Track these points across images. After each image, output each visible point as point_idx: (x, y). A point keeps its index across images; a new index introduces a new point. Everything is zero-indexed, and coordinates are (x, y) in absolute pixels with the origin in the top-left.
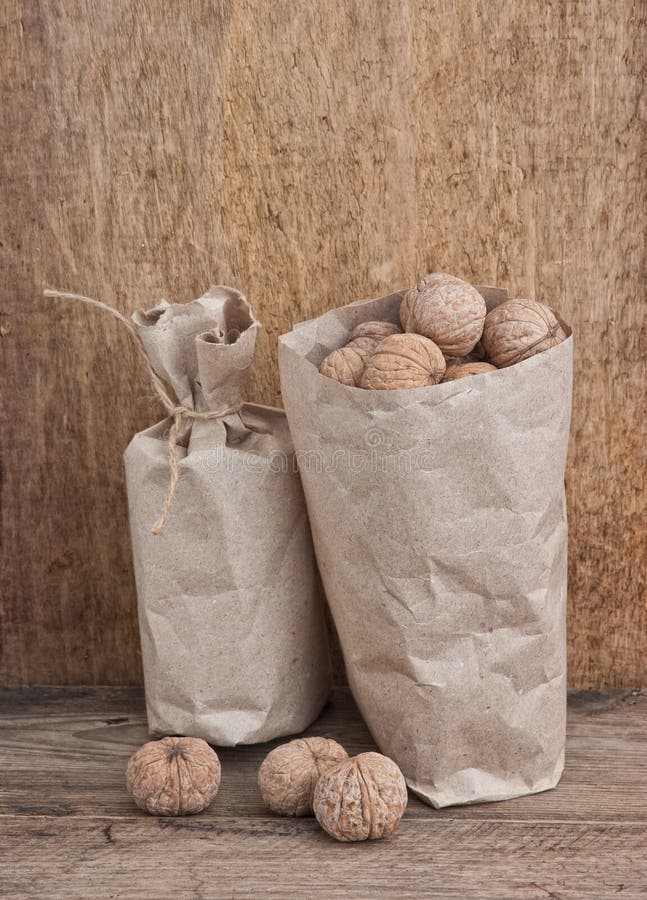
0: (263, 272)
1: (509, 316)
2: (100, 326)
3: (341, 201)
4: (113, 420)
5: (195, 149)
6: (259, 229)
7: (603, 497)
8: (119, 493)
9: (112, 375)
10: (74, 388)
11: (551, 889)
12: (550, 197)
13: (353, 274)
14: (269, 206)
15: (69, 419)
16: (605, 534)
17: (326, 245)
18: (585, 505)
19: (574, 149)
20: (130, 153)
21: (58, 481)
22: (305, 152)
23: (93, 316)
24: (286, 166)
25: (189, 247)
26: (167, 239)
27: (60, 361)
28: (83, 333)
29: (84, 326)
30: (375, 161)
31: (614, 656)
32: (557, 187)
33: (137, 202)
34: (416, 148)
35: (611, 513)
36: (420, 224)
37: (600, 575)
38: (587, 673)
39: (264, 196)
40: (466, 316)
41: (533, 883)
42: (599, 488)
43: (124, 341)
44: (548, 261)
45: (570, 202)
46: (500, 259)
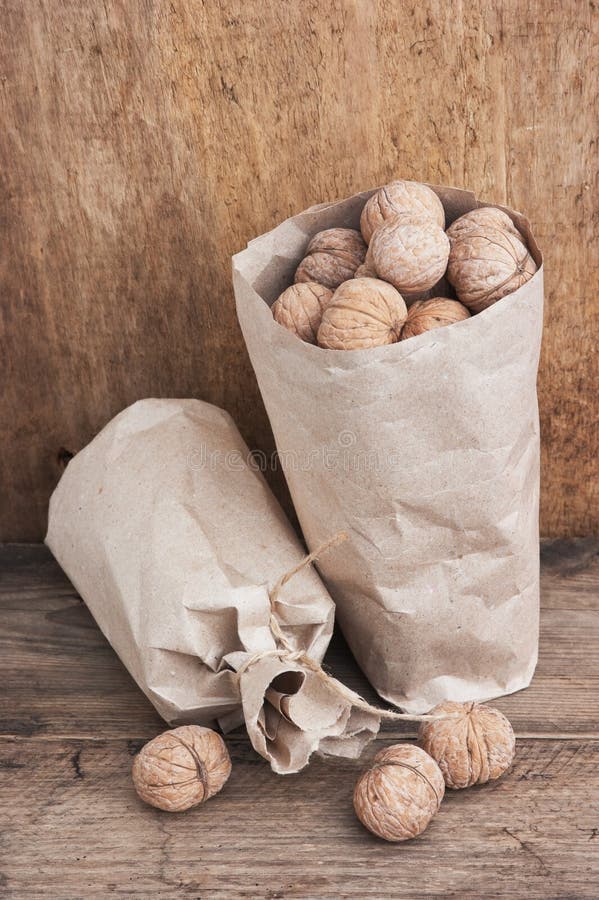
0: (219, 145)
1: (474, 254)
2: (52, 203)
3: (298, 72)
4: (71, 293)
5: (141, 25)
6: (212, 101)
7: (578, 355)
8: (83, 363)
9: (68, 250)
10: (29, 264)
11: (522, 837)
12: (520, 64)
13: (313, 144)
14: (222, 79)
15: (26, 294)
16: (580, 390)
17: (284, 116)
18: (559, 362)
19: (545, 14)
20: (71, 29)
21: (19, 353)
22: (257, 23)
23: (44, 193)
24: (238, 38)
25: (140, 123)
26: (116, 114)
27: (13, 239)
28: (35, 211)
29: (35, 203)
30: (333, 31)
31: (589, 501)
32: (527, 52)
33: (82, 79)
34: (376, 16)
35: (586, 369)
36: (383, 93)
37: (575, 428)
38: (562, 517)
39: (216, 68)
40: (428, 261)
41: (505, 829)
42: (574, 346)
43: (78, 217)
44: (518, 127)
45: (541, 68)
46: (467, 126)
